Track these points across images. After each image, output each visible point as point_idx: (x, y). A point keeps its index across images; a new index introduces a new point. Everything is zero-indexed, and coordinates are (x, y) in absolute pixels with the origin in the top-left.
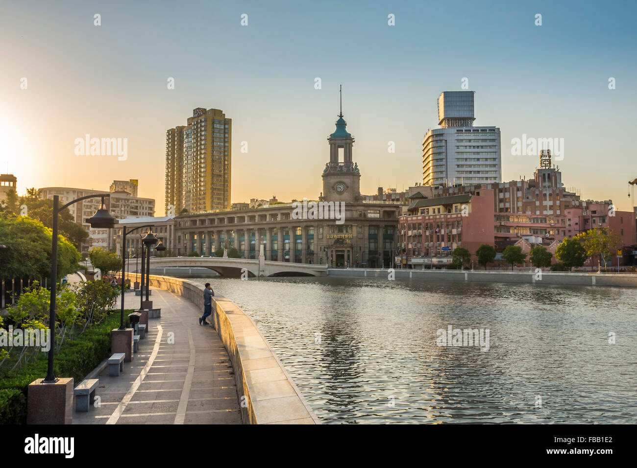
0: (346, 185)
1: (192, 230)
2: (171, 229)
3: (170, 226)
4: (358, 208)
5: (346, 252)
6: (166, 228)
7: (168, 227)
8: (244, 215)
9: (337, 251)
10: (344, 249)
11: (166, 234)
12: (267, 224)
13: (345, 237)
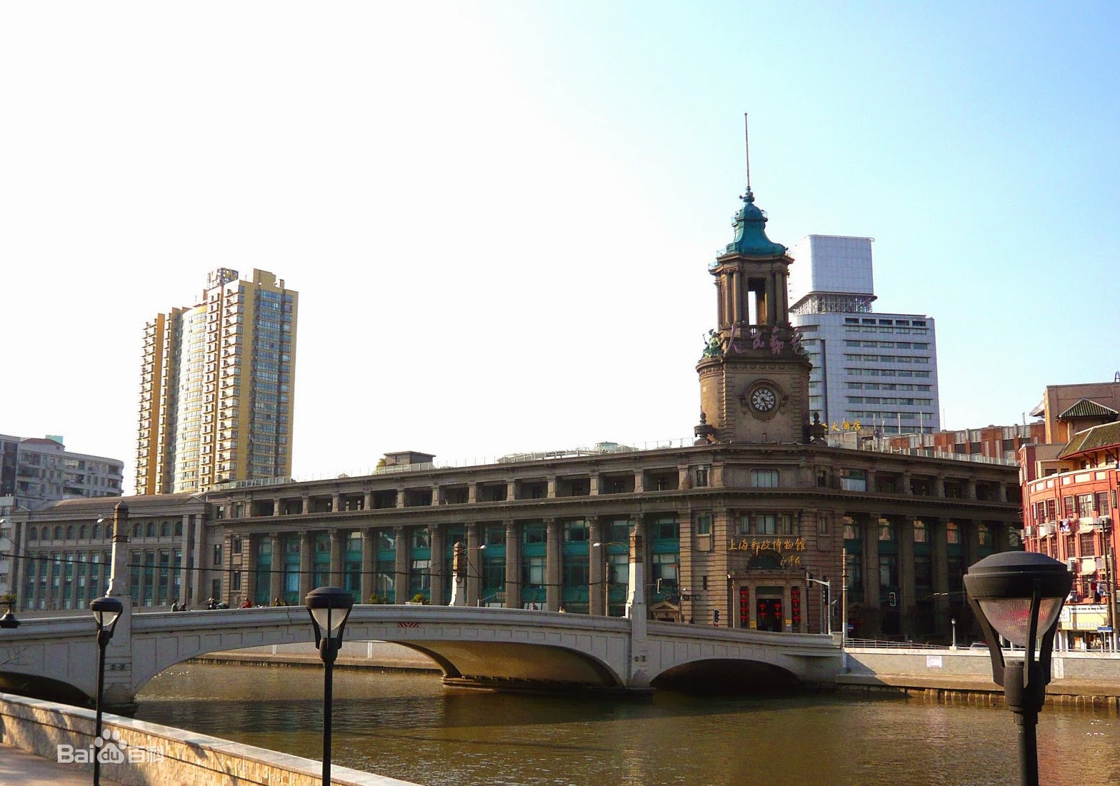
0: (780, 392)
1: (259, 530)
2: (192, 527)
3: (192, 517)
4: (817, 459)
5: (788, 593)
6: (180, 524)
7: (186, 521)
8: (430, 484)
9: (759, 590)
10: (781, 583)
11: (177, 539)
12: (511, 508)
13: (783, 546)
